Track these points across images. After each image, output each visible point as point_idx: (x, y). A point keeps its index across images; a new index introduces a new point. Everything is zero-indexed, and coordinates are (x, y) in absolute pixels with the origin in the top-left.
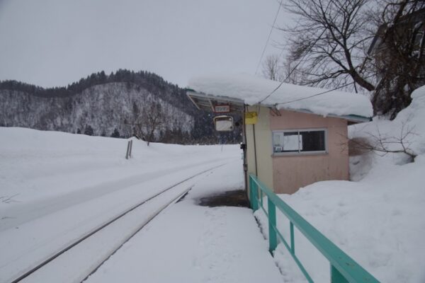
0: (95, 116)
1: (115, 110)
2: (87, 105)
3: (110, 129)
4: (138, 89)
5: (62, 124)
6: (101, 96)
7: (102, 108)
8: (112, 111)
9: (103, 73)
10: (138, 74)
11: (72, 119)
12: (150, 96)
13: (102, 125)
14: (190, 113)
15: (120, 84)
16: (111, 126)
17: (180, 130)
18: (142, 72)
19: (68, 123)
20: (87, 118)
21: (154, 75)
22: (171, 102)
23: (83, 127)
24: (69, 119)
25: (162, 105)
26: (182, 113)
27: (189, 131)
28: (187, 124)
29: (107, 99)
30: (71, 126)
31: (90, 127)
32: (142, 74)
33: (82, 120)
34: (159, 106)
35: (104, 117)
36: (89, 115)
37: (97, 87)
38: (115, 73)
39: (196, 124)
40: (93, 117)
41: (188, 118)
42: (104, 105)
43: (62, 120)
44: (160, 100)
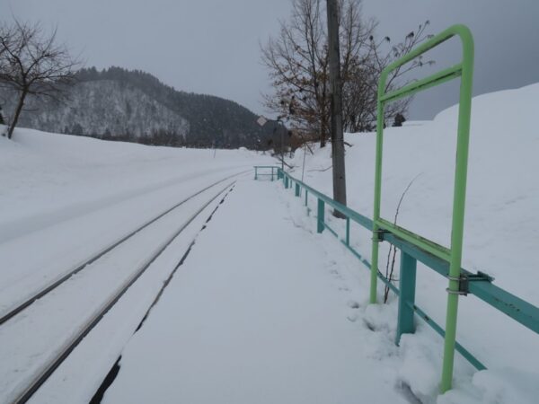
0: (85, 113)
1: (106, 109)
2: (77, 101)
3: (101, 128)
4: (132, 89)
5: (48, 120)
6: (92, 93)
7: (93, 106)
8: (104, 110)
9: (94, 69)
10: (131, 73)
11: (59, 116)
12: (144, 96)
13: (92, 124)
14: (187, 118)
15: (112, 82)
16: (102, 125)
17: (175, 133)
18: (136, 71)
19: (55, 119)
20: (76, 116)
21: (149, 75)
22: (166, 105)
23: (71, 125)
24: (56, 116)
25: (157, 107)
26: (178, 116)
27: (184, 135)
28: (183, 128)
29: (98, 96)
30: (59, 123)
31: (79, 125)
32: (136, 73)
33: (70, 118)
34: (154, 108)
35: (95, 116)
36: (79, 113)
37: (87, 84)
38: (107, 70)
39: (191, 127)
40: (82, 115)
41: (184, 122)
42: (95, 102)
43: (48, 116)
44: (155, 102)
